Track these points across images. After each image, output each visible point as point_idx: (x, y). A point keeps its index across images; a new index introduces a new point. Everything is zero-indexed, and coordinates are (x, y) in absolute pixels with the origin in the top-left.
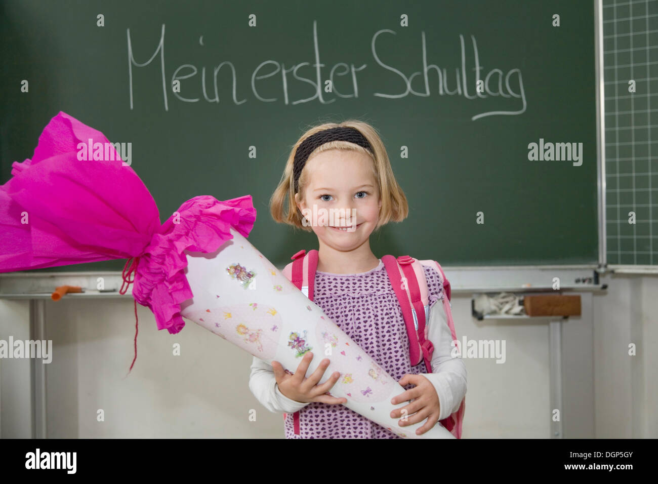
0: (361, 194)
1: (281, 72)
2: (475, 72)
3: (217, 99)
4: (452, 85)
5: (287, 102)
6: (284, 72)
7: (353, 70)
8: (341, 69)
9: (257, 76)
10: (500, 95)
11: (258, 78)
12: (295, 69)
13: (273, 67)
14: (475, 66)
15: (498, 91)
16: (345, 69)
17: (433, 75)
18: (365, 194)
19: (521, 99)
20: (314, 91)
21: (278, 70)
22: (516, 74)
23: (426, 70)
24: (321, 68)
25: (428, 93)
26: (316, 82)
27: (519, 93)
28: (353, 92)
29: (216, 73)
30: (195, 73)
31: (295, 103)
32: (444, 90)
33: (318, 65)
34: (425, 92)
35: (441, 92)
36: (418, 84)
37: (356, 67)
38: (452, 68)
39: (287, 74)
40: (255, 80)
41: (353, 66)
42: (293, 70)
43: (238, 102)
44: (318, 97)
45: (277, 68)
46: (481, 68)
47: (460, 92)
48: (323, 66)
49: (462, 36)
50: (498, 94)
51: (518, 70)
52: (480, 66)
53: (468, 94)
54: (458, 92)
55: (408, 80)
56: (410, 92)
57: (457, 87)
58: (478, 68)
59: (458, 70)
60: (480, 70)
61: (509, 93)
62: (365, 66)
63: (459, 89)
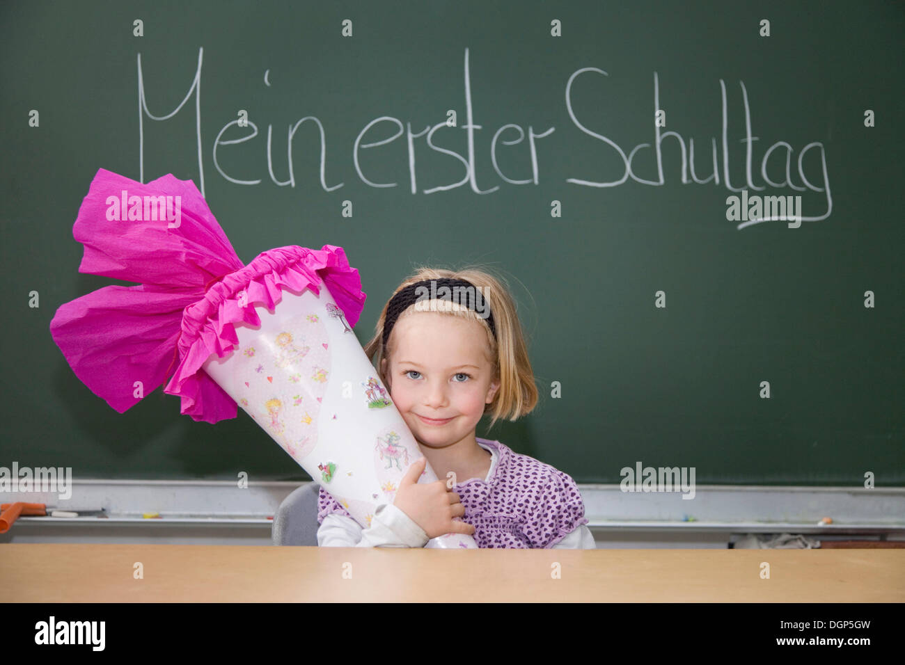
0: (462, 376)
1: (405, 136)
2: (746, 144)
3: (292, 182)
4: (703, 167)
5: (414, 190)
6: (410, 136)
7: (532, 136)
8: (512, 134)
9: (361, 142)
10: (787, 186)
11: (364, 146)
12: (431, 132)
13: (393, 128)
14: (745, 136)
15: (785, 179)
16: (515, 134)
17: (671, 148)
18: (467, 378)
19: (825, 193)
20: (464, 172)
21: (401, 132)
22: (814, 153)
23: (658, 140)
24: (475, 131)
25: (662, 181)
26: (467, 158)
27: (822, 185)
28: (531, 176)
29: (290, 137)
30: (255, 134)
31: (427, 192)
32: (689, 176)
33: (471, 127)
34: (657, 180)
35: (684, 180)
36: (644, 165)
37: (535, 132)
38: (704, 135)
39: (415, 140)
40: (360, 149)
41: (531, 130)
42: (427, 134)
43: (328, 187)
44: (469, 183)
45: (398, 129)
46: (756, 139)
47: (717, 181)
48: (478, 127)
49: (722, 83)
50: (783, 185)
51: (820, 144)
52: (753, 135)
53: (731, 183)
54: (714, 180)
55: (628, 157)
56: (629, 176)
57: (712, 172)
58: (749, 139)
59: (714, 142)
60: (754, 143)
61: (802, 185)
62: (552, 130)
63: (716, 175)
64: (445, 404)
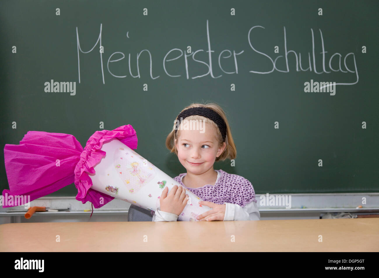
2: (322, 54)
3: (139, 76)
4: (305, 64)
5: (188, 77)
6: (186, 57)
7: (235, 54)
8: (226, 54)
9: (166, 59)
10: (340, 71)
11: (167, 61)
12: (194, 54)
13: (179, 53)
14: (322, 51)
15: (339, 68)
16: (228, 54)
17: (292, 57)
19: (355, 73)
20: (207, 70)
21: (182, 55)
22: (351, 57)
23: (286, 54)
24: (212, 53)
25: (288, 71)
26: (209, 64)
27: (355, 70)
28: (235, 70)
29: (138, 58)
30: (124, 57)
31: (193, 78)
32: (299, 68)
33: (210, 51)
34: (286, 70)
35: (297, 70)
36: (281, 64)
37: (236, 53)
38: (305, 52)
39: (188, 58)
40: (165, 62)
41: (234, 52)
42: (192, 55)
43: (154, 77)
44: (210, 74)
45: (181, 53)
46: (326, 52)
47: (311, 70)
48: (213, 51)
49: (312, 30)
50: (338, 71)
51: (353, 54)
52: (325, 51)
53: (317, 71)
54: (310, 69)
55: (274, 62)
56: (275, 69)
57: (309, 66)
58: (324, 52)
59: (309, 54)
60: (325, 54)
61: (346, 70)
62: (243, 52)
63: (310, 67)
64: (199, 157)
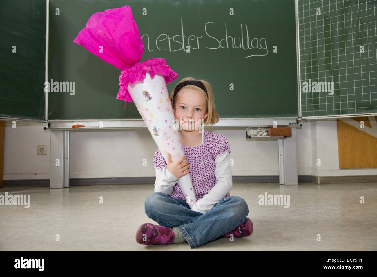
0: (198, 109)
1: (168, 38)
2: (247, 38)
4: (237, 44)
5: (170, 51)
6: (169, 39)
7: (197, 38)
8: (193, 37)
9: (158, 40)
10: (257, 48)
12: (174, 37)
13: (165, 37)
14: (247, 37)
15: (257, 46)
16: (194, 38)
17: (230, 39)
18: (199, 110)
19: (266, 49)
20: (182, 46)
21: (167, 38)
22: (263, 40)
23: (227, 38)
25: (228, 47)
26: (182, 43)
27: (265, 48)
28: (197, 47)
31: (174, 51)
32: (234, 46)
33: (183, 36)
34: (227, 47)
35: (233, 47)
36: (224, 44)
37: (198, 37)
38: (237, 37)
39: (170, 39)
40: (157, 41)
41: (197, 36)
42: (173, 38)
43: (150, 50)
44: (183, 49)
45: (166, 37)
46: (249, 37)
47: (241, 47)
48: (185, 36)
49: (241, 25)
50: (256, 48)
51: (264, 38)
52: (249, 36)
53: (244, 48)
54: (240, 47)
55: (220, 42)
56: (220, 47)
57: (240, 45)
58: (248, 37)
59: (240, 38)
60: (249, 38)
61: (261, 48)
62: (202, 36)
63: (240, 46)
